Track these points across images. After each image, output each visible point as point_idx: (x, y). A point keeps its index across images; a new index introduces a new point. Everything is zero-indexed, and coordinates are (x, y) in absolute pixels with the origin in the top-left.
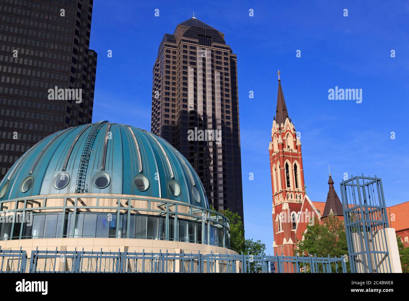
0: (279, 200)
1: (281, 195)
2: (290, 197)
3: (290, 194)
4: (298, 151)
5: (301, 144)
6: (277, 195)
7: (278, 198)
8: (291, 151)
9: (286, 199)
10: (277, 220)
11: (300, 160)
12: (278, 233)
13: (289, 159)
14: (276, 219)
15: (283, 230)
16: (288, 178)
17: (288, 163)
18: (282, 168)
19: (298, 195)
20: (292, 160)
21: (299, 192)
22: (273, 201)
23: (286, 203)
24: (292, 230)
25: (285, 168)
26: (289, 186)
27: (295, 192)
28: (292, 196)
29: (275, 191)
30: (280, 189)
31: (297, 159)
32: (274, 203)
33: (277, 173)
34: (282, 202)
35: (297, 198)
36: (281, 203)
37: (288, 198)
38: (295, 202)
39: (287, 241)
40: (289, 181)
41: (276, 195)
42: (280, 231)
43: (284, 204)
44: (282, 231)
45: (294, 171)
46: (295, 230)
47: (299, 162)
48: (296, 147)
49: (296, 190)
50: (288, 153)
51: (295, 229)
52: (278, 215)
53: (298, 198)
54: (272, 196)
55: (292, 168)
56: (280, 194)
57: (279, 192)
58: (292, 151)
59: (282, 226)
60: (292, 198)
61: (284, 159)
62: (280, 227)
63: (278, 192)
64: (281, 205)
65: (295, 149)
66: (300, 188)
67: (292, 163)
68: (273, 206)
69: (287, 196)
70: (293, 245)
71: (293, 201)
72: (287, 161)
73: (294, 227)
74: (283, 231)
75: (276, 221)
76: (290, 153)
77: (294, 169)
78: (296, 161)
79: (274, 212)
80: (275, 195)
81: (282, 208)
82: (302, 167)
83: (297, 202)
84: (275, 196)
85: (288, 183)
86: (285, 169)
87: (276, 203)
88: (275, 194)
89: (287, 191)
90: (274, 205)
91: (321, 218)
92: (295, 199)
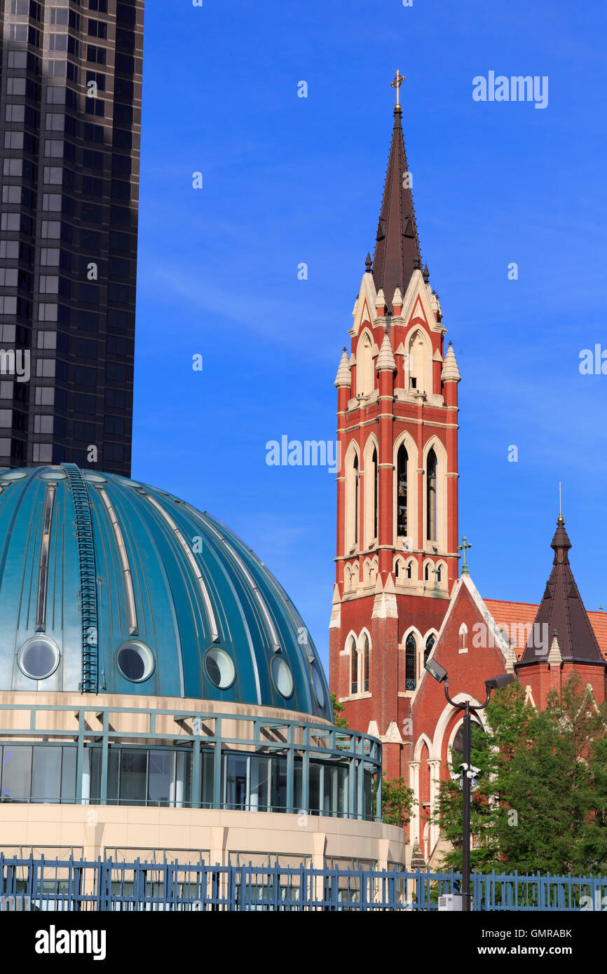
0: (361, 579)
1: (373, 563)
2: (403, 574)
3: (403, 564)
4: (445, 399)
5: (458, 376)
6: (356, 562)
7: (357, 572)
8: (420, 402)
9: (390, 577)
10: (347, 651)
11: (449, 440)
12: (346, 699)
13: (412, 429)
14: (343, 649)
15: (367, 689)
16: (402, 501)
17: (405, 444)
18: (384, 465)
19: (433, 567)
20: (422, 436)
21: (436, 557)
22: (337, 581)
23: (389, 597)
24: (401, 694)
25: (395, 463)
26: (402, 532)
27: (424, 555)
28: (409, 570)
29: (349, 544)
30: (369, 539)
31: (441, 433)
32: (341, 587)
33: (359, 481)
34: (376, 591)
35: (427, 579)
36: (368, 593)
37: (397, 575)
38: (420, 592)
39: (383, 731)
40: (404, 511)
41: (351, 560)
42: (355, 690)
43: (383, 597)
44: (361, 694)
45: (425, 477)
46: (412, 695)
47: (444, 443)
48: (441, 386)
49: (427, 547)
50: (409, 409)
51: (413, 689)
52: (352, 633)
53: (433, 577)
54: (337, 561)
55: (420, 465)
56: (367, 559)
57: (366, 550)
58: (425, 399)
59: (367, 677)
60: (409, 576)
61: (395, 428)
62: (355, 678)
63: (361, 549)
64: (369, 601)
65: (435, 392)
66: (442, 542)
67: (421, 446)
68: (336, 597)
69: (394, 571)
70: (401, 746)
71: (415, 588)
72: (406, 438)
73: (410, 681)
74: (369, 695)
75: (342, 653)
76: (416, 408)
77: (425, 468)
78: (435, 441)
79: (336, 622)
80: (346, 560)
81: (371, 612)
82: (454, 465)
83: (428, 594)
84: (348, 564)
85: (402, 520)
86: (394, 468)
87: (346, 589)
88: (347, 554)
89: (394, 552)
90: (341, 596)
91: (517, 667)
92: (422, 583)
